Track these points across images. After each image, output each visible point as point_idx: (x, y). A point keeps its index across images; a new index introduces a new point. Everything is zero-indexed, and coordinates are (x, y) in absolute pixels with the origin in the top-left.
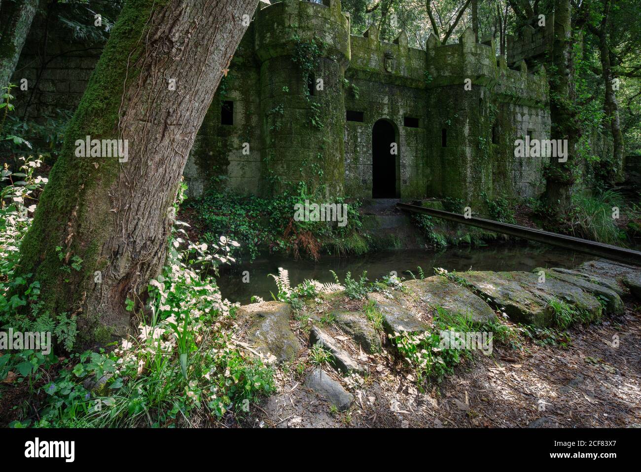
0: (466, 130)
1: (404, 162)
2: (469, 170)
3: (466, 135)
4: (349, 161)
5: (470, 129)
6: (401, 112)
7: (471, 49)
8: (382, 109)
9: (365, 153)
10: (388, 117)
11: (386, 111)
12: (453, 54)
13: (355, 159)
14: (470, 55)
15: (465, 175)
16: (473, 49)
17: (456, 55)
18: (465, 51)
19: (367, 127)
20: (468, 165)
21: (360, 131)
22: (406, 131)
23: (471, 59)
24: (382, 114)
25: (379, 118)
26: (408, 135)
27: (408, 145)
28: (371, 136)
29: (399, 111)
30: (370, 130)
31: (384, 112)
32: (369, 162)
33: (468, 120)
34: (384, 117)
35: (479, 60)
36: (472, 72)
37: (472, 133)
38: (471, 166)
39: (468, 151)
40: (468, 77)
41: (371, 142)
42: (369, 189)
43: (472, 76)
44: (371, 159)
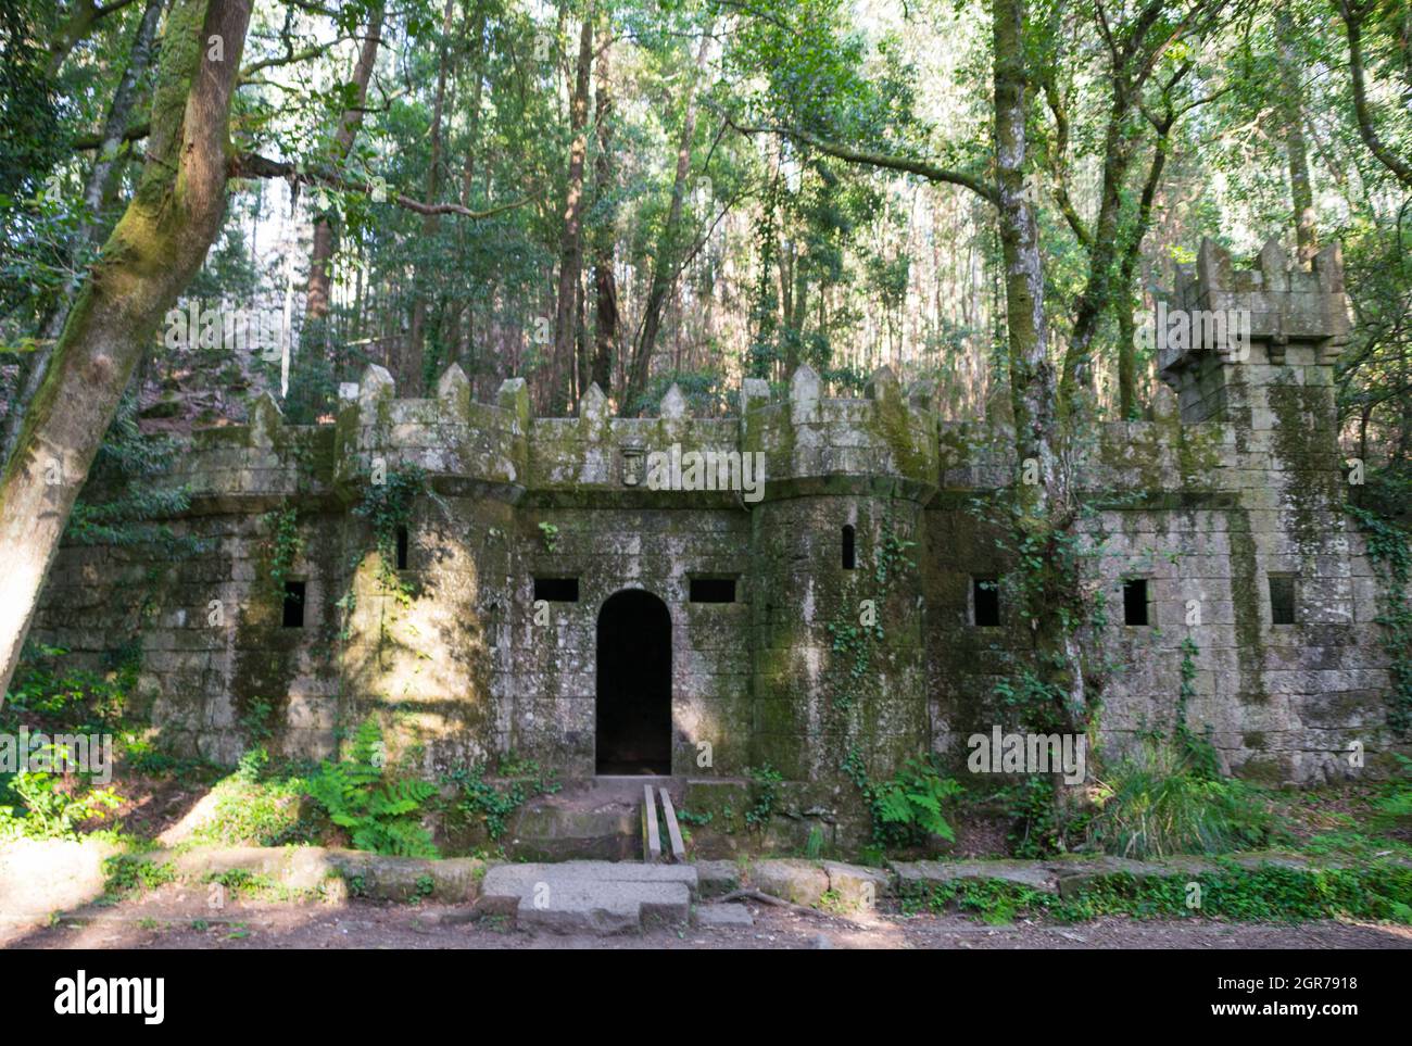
0: (809, 607)
1: (684, 688)
2: (813, 705)
3: (809, 618)
4: (533, 691)
5: (817, 604)
6: (678, 570)
7: (808, 417)
8: (624, 567)
9: (575, 671)
10: (639, 586)
11: (635, 570)
12: (772, 429)
13: (548, 687)
14: (805, 428)
15: (806, 717)
16: (813, 416)
17: (777, 432)
18: (794, 420)
19: (582, 614)
20: (812, 693)
21: (563, 622)
22: (692, 613)
23: (808, 438)
24: (623, 580)
25: (615, 590)
26: (697, 622)
27: (697, 646)
28: (593, 634)
29: (670, 569)
30: (591, 620)
31: (629, 575)
32: (585, 693)
33: (811, 583)
34: (627, 586)
35: (827, 439)
36: (809, 468)
37: (823, 613)
38: (818, 695)
39: (813, 657)
40: (802, 480)
41: (593, 646)
42: (586, 753)
43: (810, 479)
44: (593, 684)
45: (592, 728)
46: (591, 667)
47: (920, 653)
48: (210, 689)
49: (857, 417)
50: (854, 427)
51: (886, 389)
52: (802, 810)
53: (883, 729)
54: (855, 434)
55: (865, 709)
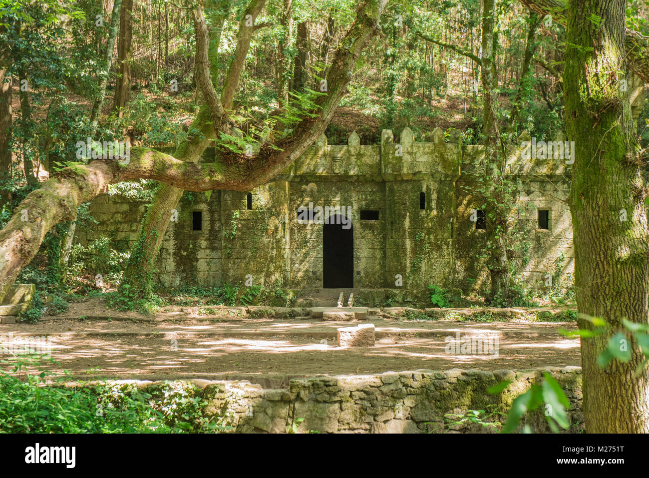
0: (407, 223)
1: (358, 254)
2: (408, 260)
3: (407, 228)
5: (410, 222)
6: (355, 207)
7: (407, 149)
8: (334, 206)
9: (315, 247)
14: (407, 154)
15: (405, 265)
16: (410, 149)
18: (402, 151)
19: (317, 225)
20: (408, 256)
21: (310, 228)
23: (407, 158)
27: (363, 237)
28: (322, 232)
30: (321, 227)
32: (319, 256)
33: (408, 214)
35: (414, 159)
36: (407, 170)
37: (413, 225)
38: (410, 257)
39: (408, 242)
40: (404, 174)
41: (322, 237)
42: (320, 280)
43: (408, 174)
44: (322, 253)
45: (322, 270)
46: (321, 246)
47: (450, 241)
48: (164, 256)
49: (427, 150)
50: (425, 153)
51: (439, 137)
52: (403, 299)
53: (435, 269)
54: (426, 156)
55: (428, 262)
